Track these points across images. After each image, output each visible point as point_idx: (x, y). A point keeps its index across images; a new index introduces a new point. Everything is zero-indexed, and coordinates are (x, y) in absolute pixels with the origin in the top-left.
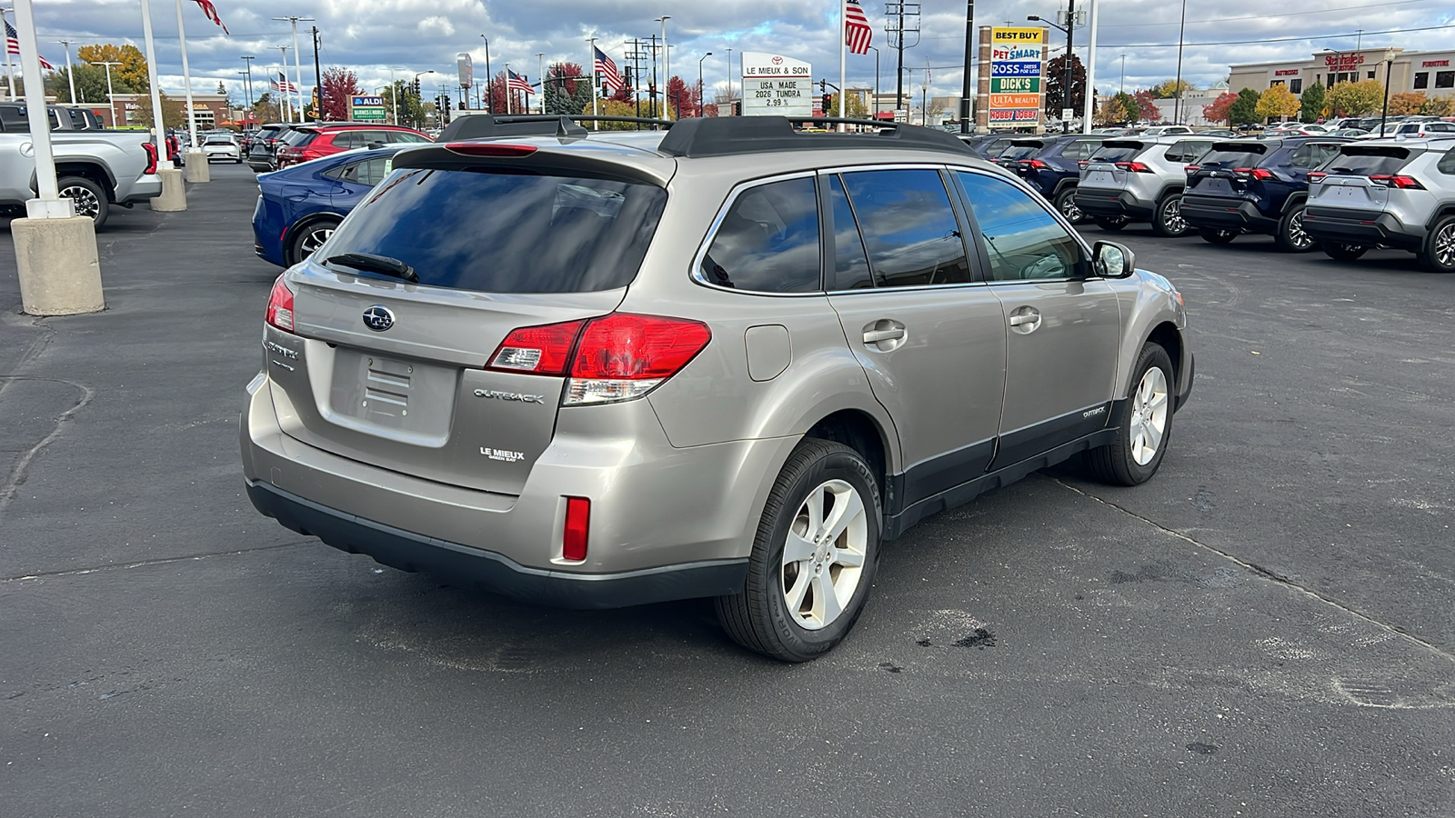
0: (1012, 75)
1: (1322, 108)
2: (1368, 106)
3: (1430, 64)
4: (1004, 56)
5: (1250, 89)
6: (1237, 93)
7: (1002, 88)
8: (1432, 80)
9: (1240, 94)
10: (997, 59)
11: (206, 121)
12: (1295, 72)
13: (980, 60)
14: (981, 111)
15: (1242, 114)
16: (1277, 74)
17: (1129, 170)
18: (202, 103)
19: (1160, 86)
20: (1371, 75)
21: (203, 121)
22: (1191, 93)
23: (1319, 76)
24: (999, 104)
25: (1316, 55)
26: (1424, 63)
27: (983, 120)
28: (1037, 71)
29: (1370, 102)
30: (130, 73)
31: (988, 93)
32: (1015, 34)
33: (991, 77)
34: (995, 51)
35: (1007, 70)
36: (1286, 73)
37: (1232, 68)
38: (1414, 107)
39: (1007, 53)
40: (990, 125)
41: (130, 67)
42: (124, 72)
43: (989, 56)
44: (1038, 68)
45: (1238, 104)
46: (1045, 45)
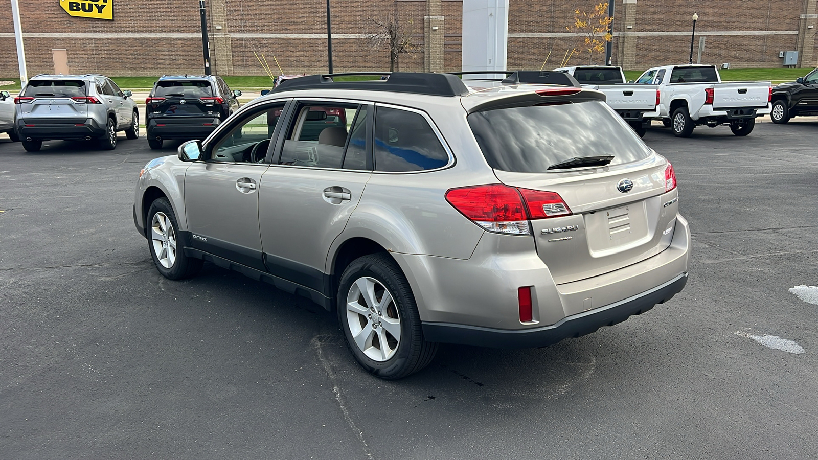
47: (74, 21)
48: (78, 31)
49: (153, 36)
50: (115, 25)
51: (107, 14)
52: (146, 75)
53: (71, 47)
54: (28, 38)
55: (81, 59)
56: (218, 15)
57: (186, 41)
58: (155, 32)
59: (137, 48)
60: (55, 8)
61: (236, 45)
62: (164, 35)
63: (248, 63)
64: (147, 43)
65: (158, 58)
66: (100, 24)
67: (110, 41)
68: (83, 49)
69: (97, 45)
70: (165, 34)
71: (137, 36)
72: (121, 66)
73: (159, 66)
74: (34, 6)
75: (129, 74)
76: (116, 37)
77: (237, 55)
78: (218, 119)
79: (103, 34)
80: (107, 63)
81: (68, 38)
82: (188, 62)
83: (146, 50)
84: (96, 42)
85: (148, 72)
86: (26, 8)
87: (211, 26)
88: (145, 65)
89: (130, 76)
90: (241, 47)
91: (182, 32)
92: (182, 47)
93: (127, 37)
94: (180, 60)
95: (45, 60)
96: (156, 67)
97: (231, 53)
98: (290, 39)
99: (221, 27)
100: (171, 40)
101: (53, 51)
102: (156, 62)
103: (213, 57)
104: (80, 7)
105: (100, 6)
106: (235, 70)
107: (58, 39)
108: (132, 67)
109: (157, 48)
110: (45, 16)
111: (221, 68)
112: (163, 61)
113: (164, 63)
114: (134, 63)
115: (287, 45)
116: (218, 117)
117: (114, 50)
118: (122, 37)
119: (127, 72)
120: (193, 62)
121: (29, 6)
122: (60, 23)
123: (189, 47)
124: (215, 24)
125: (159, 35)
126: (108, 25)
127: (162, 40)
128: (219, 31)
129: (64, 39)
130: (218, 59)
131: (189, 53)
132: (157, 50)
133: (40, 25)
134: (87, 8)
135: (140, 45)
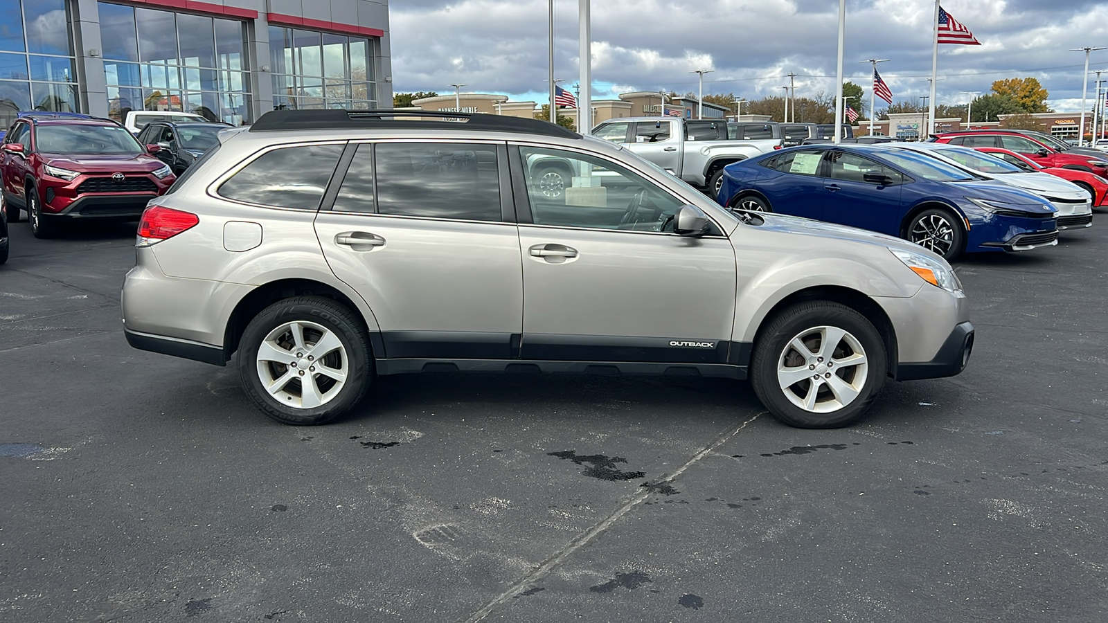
11: (1071, 133)
18: (1071, 119)
21: (1069, 133)
30: (1027, 98)
41: (1028, 94)
42: (1022, 98)
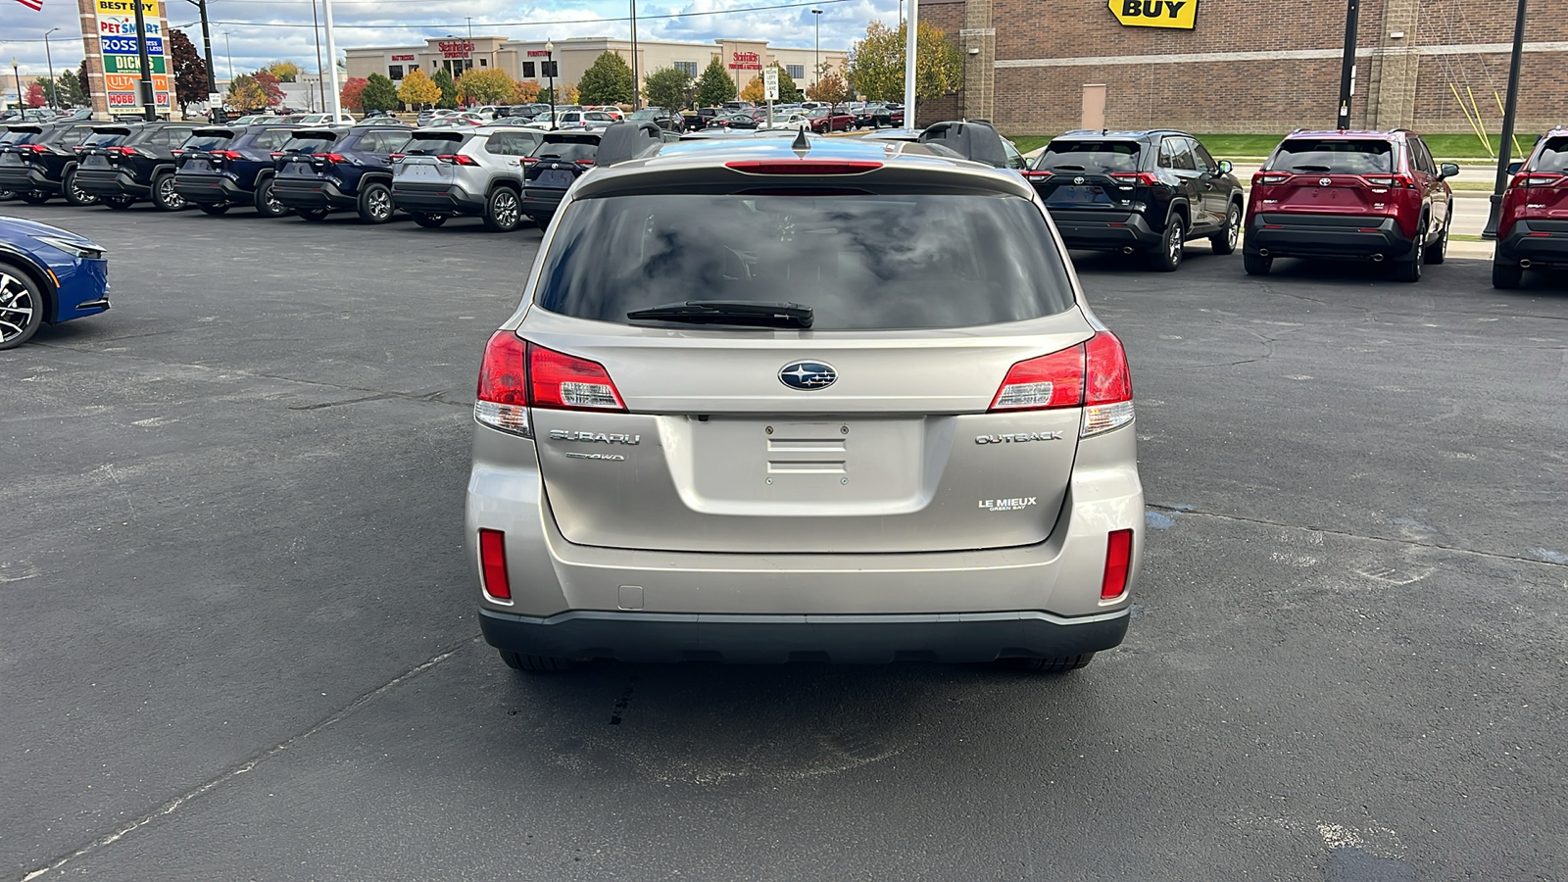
0: (128, 52)
1: (457, 94)
2: (497, 93)
3: (535, 54)
4: (115, 29)
5: (379, 74)
6: (365, 77)
7: (118, 67)
8: (538, 69)
9: (369, 79)
10: (106, 33)
12: (411, 58)
13: (85, 32)
14: (97, 94)
15: (375, 101)
16: (394, 59)
17: (454, 163)
19: (267, 69)
20: (484, 62)
22: (304, 77)
23: (435, 62)
24: (118, 86)
25: (429, 41)
26: (529, 53)
27: (101, 105)
28: (159, 49)
29: (500, 90)
31: (102, 72)
32: (124, 4)
33: (103, 54)
34: (103, 23)
35: (122, 46)
36: (403, 58)
37: (347, 51)
38: (531, 95)
39: (117, 26)
40: (112, 111)
43: (96, 28)
44: (160, 45)
45: (369, 89)
46: (163, 19)
47: (1127, 33)
48: (1130, 52)
49: (1262, 56)
50: (1196, 38)
51: (1185, 19)
52: (1236, 132)
53: (1116, 81)
54: (1050, 67)
55: (1128, 102)
56: (1399, 9)
57: (1324, 64)
58: (1267, 48)
59: (1229, 79)
60: (1100, 12)
61: (1429, 69)
62: (1283, 55)
63: (1449, 107)
64: (1248, 70)
65: (1264, 99)
66: (1169, 38)
67: (1182, 68)
68: (1133, 84)
69: (1158, 76)
70: (1285, 52)
71: (1232, 57)
72: (1193, 115)
73: (1263, 114)
74: (1068, 12)
75: (1206, 128)
76: (1193, 60)
77: (1427, 91)
78: (1138, 216)
79: (1171, 57)
80: (1170, 108)
81: (1113, 65)
82: (1320, 105)
83: (1244, 84)
84: (1158, 71)
85: (1241, 126)
86: (1055, 15)
87: (1383, 32)
88: (1238, 112)
89: (1206, 132)
90: (1440, 75)
91: (1320, 46)
92: (1315, 76)
93: (1213, 59)
94: (1307, 102)
95: (1070, 105)
96: (1257, 117)
97: (1415, 87)
98: (1560, 53)
99: (1401, 35)
100: (1295, 65)
101: (1084, 89)
102: (1258, 107)
103: (1375, 95)
104: (1141, 8)
105: (1175, 4)
106: (1417, 120)
107: (1096, 67)
108: (1213, 115)
109: (1265, 79)
110: (1082, 27)
111: (1387, 117)
112: (1273, 104)
113: (1274, 109)
114: (1218, 108)
115: (1549, 66)
116: (1139, 212)
117: (1185, 85)
118: (1204, 60)
119: (1203, 126)
120: (1331, 106)
121: (1060, 12)
122: (1103, 39)
123: (1328, 77)
124: (1390, 29)
125: (1272, 55)
126: (1184, 38)
127: (1277, 63)
128: (1396, 43)
129: (1105, 67)
130: (1383, 100)
131: (1327, 88)
132: (1264, 84)
133: (1072, 43)
134: (1152, 10)
135: (1235, 74)
